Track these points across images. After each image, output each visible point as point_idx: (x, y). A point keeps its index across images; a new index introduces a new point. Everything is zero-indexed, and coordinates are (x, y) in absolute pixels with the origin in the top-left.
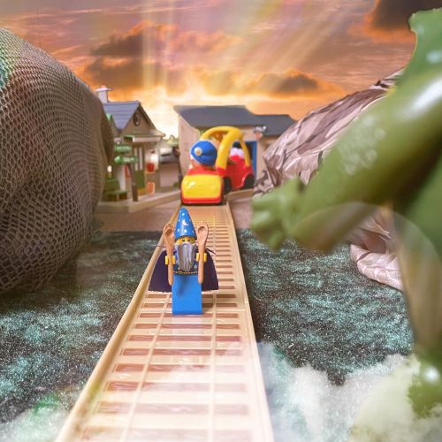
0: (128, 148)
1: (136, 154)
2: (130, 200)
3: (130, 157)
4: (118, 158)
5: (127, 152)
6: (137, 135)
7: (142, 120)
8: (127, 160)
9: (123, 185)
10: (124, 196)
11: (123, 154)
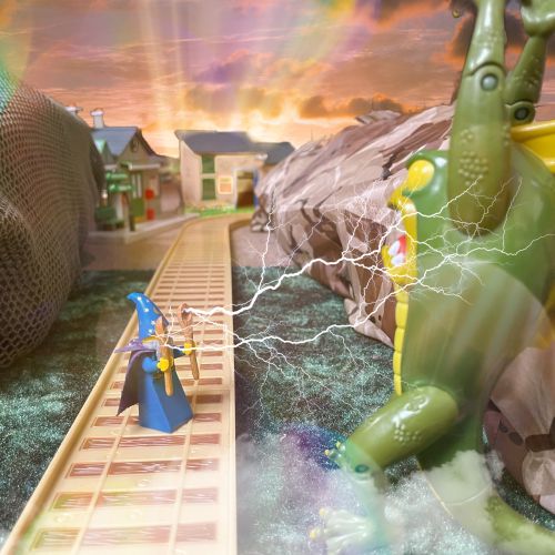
0: (124, 176)
1: (134, 182)
2: (127, 229)
3: (126, 184)
4: (112, 187)
5: (124, 180)
6: (134, 162)
7: (140, 146)
8: (122, 188)
9: (121, 213)
10: (120, 226)
11: (118, 182)
